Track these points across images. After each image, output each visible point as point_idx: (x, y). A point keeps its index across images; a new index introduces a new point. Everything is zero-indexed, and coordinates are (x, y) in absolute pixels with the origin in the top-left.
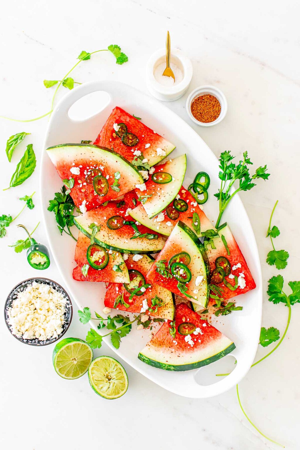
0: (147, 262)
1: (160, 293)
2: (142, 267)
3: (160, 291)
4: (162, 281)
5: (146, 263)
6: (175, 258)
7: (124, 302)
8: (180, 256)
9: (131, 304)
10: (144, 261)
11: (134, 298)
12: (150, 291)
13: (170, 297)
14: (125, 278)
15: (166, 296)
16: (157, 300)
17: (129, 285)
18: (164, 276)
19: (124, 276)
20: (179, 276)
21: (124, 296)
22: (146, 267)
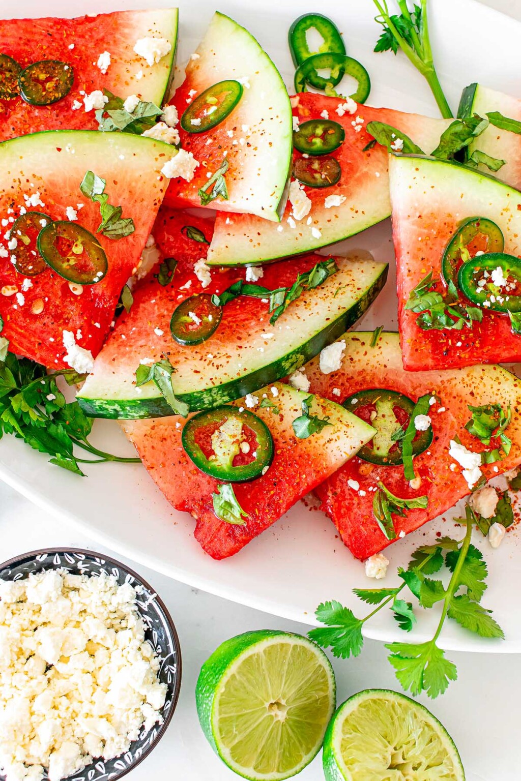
0: (367, 347)
1: (472, 394)
2: (361, 373)
3: (468, 390)
4: (459, 344)
5: (366, 353)
6: (453, 255)
7: (402, 500)
8: (461, 237)
9: (425, 489)
10: (358, 353)
11: (419, 465)
12: (442, 413)
13: (507, 380)
14: (350, 431)
15: (496, 386)
16: (484, 415)
17: (375, 448)
18: (458, 326)
19: (345, 428)
20: (499, 298)
21: (388, 485)
22: (373, 362)
